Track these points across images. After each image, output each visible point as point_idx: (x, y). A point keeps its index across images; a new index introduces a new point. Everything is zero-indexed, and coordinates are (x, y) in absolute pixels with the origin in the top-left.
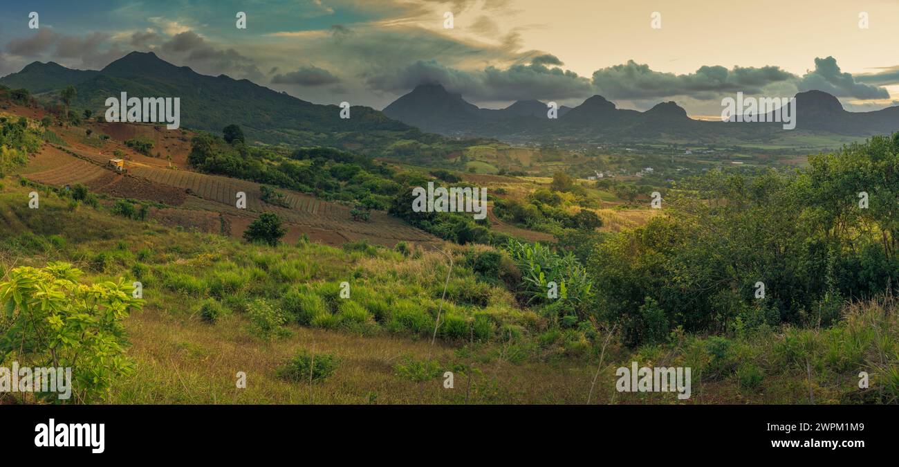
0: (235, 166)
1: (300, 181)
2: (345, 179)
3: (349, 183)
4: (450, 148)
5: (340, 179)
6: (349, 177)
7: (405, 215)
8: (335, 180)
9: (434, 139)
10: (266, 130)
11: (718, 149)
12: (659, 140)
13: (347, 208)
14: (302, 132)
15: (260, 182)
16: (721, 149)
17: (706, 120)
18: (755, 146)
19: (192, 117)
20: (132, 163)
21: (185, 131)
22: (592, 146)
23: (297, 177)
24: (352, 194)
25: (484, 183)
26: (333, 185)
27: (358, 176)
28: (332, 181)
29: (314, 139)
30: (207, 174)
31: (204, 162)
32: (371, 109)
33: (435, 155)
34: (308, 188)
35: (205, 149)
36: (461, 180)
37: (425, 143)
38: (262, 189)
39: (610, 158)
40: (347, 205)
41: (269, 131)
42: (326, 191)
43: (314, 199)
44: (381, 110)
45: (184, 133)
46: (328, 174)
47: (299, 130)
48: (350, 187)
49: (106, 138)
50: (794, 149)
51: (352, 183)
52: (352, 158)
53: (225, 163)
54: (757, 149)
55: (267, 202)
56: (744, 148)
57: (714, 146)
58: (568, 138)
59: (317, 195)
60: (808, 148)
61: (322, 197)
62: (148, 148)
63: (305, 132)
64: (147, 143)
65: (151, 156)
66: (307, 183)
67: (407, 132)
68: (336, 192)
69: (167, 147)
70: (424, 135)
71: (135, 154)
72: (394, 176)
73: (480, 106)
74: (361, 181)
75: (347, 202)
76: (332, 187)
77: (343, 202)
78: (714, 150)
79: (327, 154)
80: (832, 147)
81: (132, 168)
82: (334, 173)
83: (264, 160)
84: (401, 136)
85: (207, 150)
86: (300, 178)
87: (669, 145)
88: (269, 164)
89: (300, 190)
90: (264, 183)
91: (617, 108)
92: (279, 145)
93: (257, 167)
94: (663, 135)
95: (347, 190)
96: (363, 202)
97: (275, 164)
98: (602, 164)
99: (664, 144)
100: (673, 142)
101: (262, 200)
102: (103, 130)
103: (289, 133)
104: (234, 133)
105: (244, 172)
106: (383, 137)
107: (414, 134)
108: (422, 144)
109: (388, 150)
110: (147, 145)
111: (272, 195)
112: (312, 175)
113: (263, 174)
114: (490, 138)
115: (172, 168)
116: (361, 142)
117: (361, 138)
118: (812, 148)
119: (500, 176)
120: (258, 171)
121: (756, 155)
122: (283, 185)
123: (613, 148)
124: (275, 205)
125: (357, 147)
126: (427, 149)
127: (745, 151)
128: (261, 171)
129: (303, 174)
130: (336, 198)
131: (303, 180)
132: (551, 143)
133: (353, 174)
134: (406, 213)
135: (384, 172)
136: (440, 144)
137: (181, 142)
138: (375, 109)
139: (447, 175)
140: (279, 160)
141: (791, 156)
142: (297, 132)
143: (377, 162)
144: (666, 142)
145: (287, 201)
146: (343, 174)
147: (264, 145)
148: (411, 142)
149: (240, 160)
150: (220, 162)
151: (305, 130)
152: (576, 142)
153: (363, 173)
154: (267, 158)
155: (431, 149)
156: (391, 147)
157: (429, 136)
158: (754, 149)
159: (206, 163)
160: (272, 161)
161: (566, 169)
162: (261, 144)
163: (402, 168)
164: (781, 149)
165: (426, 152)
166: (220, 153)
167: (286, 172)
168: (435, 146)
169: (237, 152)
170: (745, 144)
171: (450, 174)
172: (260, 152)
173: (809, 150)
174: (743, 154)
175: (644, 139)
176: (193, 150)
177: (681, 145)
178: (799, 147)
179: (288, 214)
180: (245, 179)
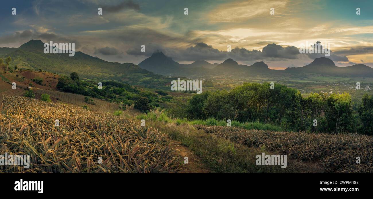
0: (75, 89)
1: (100, 95)
2: (119, 94)
3: (120, 96)
4: (166, 81)
5: (117, 94)
6: (120, 93)
7: (140, 108)
8: (115, 95)
9: (159, 77)
10: (88, 73)
11: (280, 82)
12: (256, 78)
13: (118, 105)
14: (103, 74)
15: (85, 95)
16: (282, 82)
17: (277, 69)
18: (297, 81)
19: (57, 68)
20: (36, 88)
21: (55, 75)
22: (227, 80)
23: (99, 93)
24: (121, 100)
25: (178, 96)
26: (113, 96)
27: (124, 93)
28: (113, 95)
29: (109, 77)
30: (64, 92)
31: (63, 87)
32: (133, 64)
33: (160, 84)
34: (103, 97)
35: (63, 82)
36: (168, 95)
37: (156, 79)
38: (85, 98)
39: (234, 86)
40: (118, 104)
41: (89, 73)
42: (110, 99)
43: (106, 102)
44: (137, 65)
45: (55, 76)
46: (112, 92)
47: (102, 73)
48: (120, 97)
49: (24, 78)
50: (313, 82)
51: (121, 96)
52: (123, 85)
53: (71, 88)
54: (298, 82)
55: (87, 103)
56: (292, 82)
57: (279, 81)
58: (217, 77)
59: (107, 100)
60: (320, 82)
61: (109, 101)
62: (41, 82)
63: (105, 74)
64: (41, 80)
65: (42, 85)
66: (103, 96)
67: (148, 74)
68: (115, 99)
69: (48, 81)
70: (156, 75)
71: (36, 84)
72: (140, 93)
73: (180, 63)
74: (125, 95)
75: (118, 103)
76: (113, 97)
77: (117, 103)
78: (279, 82)
79: (113, 84)
80: (330, 82)
81: (36, 90)
82: (114, 92)
83: (87, 86)
84: (146, 75)
85: (64, 83)
86: (100, 93)
87: (260, 80)
88: (88, 88)
89: (100, 98)
90: (86, 96)
91: (238, 64)
92: (94, 79)
93: (84, 89)
94: (258, 76)
95: (119, 99)
96: (124, 103)
97: (91, 88)
98: (231, 88)
99: (258, 79)
100: (262, 79)
101: (85, 102)
102: (22, 74)
103: (98, 74)
104: (75, 75)
105: (78, 91)
106: (138, 76)
107: (151, 75)
108: (154, 79)
109: (140, 82)
110: (41, 81)
111: (89, 100)
112: (105, 93)
113: (86, 92)
114: (183, 77)
115: (51, 90)
116: (128, 78)
117: (128, 76)
118: (321, 82)
119: (185, 93)
120: (84, 91)
121: (297, 85)
122: (94, 96)
123: (236, 81)
124: (90, 104)
125: (126, 80)
126: (157, 81)
127: (293, 83)
128: (85, 91)
129: (102, 92)
130: (114, 102)
131: (102, 94)
132: (210, 79)
133: (122, 92)
134: (141, 107)
135: (136, 91)
136: (162, 79)
137: (54, 79)
138: (135, 64)
139: (162, 92)
140: (93, 86)
141: (311, 86)
142: (102, 74)
143: (133, 87)
144: (259, 79)
145: (95, 103)
146: (118, 92)
147: (87, 79)
148: (150, 78)
149: (77, 87)
150: (69, 87)
151: (105, 73)
152: (221, 78)
153: (126, 92)
154: (88, 86)
155: (158, 81)
156: (141, 80)
157: (158, 76)
158: (297, 82)
159: (64, 88)
160: (90, 87)
161: (215, 90)
162: (86, 79)
163: (144, 89)
164: (308, 82)
165: (156, 83)
166: (69, 84)
167: (95, 92)
168: (160, 80)
169: (76, 83)
170: (293, 80)
171: (163, 92)
172: (85, 83)
173: (320, 83)
174: (291, 84)
175: (250, 77)
176: (59, 83)
177: (265, 80)
178: (316, 81)
179: (95, 107)
180: (79, 94)
